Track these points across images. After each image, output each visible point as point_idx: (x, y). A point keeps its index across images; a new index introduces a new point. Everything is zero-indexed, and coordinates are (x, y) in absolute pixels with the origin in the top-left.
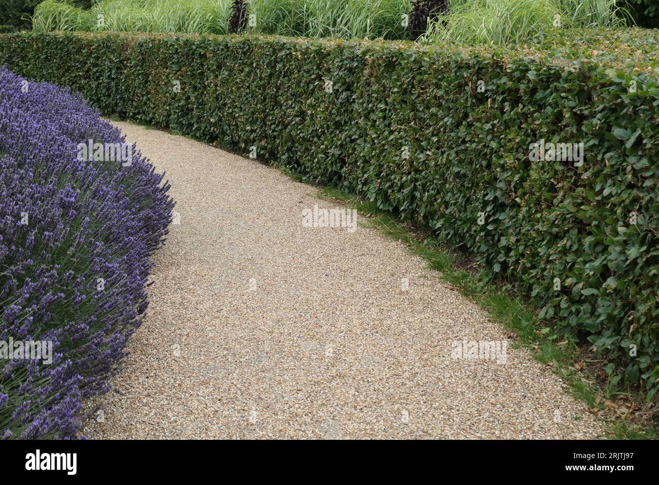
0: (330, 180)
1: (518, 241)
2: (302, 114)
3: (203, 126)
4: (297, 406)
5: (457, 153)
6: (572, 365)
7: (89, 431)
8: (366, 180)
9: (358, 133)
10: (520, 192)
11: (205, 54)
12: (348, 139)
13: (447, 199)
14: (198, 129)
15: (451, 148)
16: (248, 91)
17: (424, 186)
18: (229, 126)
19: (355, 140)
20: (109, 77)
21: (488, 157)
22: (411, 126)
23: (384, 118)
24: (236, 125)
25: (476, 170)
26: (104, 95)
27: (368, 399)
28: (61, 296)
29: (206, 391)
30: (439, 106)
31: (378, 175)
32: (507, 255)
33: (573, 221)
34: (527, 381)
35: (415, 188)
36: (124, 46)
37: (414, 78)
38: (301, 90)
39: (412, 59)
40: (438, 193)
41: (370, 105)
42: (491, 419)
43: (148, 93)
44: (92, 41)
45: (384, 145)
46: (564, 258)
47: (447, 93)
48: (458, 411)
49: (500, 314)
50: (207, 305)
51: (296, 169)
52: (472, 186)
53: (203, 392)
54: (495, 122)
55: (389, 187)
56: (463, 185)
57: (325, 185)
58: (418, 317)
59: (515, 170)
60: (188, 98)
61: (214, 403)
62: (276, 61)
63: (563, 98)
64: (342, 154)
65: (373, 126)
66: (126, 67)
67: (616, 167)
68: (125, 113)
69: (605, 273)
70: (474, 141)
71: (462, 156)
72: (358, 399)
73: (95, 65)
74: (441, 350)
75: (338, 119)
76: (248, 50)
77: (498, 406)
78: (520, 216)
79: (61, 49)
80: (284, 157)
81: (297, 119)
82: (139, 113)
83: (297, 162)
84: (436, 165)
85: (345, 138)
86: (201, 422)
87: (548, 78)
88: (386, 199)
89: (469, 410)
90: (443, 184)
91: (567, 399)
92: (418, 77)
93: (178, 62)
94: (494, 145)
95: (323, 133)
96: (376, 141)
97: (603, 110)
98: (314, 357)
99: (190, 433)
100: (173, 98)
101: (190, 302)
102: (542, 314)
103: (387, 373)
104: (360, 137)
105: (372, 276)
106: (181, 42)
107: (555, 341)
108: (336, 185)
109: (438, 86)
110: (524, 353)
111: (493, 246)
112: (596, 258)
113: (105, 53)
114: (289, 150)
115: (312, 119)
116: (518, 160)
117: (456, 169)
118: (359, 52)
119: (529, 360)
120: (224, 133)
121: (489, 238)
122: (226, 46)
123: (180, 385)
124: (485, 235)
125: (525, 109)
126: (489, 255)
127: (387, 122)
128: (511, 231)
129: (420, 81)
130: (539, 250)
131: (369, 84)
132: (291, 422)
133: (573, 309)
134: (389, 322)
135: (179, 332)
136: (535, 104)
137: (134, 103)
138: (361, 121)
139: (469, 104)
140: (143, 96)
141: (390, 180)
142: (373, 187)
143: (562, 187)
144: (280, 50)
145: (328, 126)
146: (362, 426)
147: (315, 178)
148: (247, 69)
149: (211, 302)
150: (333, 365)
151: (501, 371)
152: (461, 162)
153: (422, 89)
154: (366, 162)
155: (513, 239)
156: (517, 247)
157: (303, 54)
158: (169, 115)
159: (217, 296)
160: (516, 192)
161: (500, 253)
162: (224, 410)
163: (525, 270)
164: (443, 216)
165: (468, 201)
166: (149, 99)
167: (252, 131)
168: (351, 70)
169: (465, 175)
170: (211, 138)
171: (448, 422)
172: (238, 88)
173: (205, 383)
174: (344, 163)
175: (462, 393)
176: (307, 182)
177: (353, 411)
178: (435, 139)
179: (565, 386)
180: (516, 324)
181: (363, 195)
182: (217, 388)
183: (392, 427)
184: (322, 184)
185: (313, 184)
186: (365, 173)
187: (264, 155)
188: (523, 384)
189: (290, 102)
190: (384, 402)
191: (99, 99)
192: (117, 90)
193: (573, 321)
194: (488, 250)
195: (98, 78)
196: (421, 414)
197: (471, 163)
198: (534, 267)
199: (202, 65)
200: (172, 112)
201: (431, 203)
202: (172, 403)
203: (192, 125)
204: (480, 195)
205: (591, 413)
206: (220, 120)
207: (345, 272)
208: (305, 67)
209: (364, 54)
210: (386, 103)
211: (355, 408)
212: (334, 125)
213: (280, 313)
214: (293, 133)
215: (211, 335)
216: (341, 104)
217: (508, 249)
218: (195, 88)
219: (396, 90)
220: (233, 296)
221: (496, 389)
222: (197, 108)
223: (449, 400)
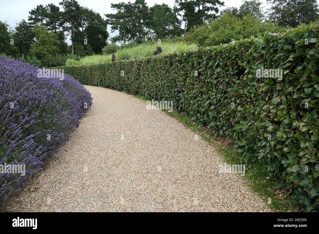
0: (136, 93)
1: (185, 100)
2: (128, 78)
3: (106, 84)
4: (123, 150)
5: (167, 80)
6: (203, 132)
7: (55, 164)
8: (145, 92)
9: (142, 80)
10: (184, 87)
11: (105, 67)
12: (140, 82)
13: (165, 93)
14: (105, 85)
15: (165, 79)
16: (115, 74)
17: (159, 91)
18: (112, 83)
19: (141, 82)
20: (83, 75)
21: (175, 80)
22: (155, 76)
23: (148, 75)
24: (113, 83)
25: (172, 84)
26: (82, 80)
27: (145, 146)
28: (39, 121)
29: (96, 148)
30: (161, 69)
31: (147, 90)
32: (182, 105)
33: (199, 92)
34: (191, 137)
35: (157, 92)
36: (86, 67)
37: (154, 63)
38: (127, 72)
39: (154, 59)
40: (163, 92)
41: (144, 73)
42: (182, 149)
43: (92, 78)
44: (79, 67)
45: (148, 82)
46: (198, 103)
47: (163, 65)
48: (172, 147)
49: (181, 120)
50: (100, 124)
51: (128, 92)
52: (171, 88)
53: (95, 149)
54: (176, 70)
55: (150, 92)
56: (169, 89)
57: (135, 95)
58: (159, 123)
59: (182, 81)
60: (102, 78)
61: (98, 151)
62: (121, 66)
63: (194, 59)
64: (138, 86)
65: (145, 78)
66: (87, 72)
67: (211, 74)
68: (88, 83)
69: (210, 105)
70: (171, 76)
71: (168, 81)
72: (142, 147)
73: (80, 73)
74: (166, 131)
75: (137, 78)
76: (114, 64)
77: (183, 145)
78: (185, 93)
79: (71, 69)
80: (125, 89)
81: (127, 79)
82: (91, 83)
83: (128, 90)
84: (162, 84)
85: (139, 82)
86: (93, 158)
87: (189, 55)
88: (150, 96)
89: (175, 147)
90: (164, 89)
91: (203, 141)
92: (156, 63)
93: (99, 70)
94: (176, 76)
95: (134, 82)
96: (146, 81)
97: (206, 60)
98: (130, 136)
99: (88, 162)
100: (98, 78)
101: (96, 124)
102: (192, 119)
103: (150, 138)
104: (143, 81)
105: (147, 114)
106: (99, 65)
107: (197, 126)
108: (138, 94)
109: (160, 64)
110: (189, 130)
111: (178, 103)
112: (207, 101)
113: (82, 69)
114: (126, 87)
115: (131, 79)
116: (183, 78)
117: (167, 84)
118: (140, 60)
119: (191, 131)
120: (110, 85)
121: (177, 101)
122: (110, 64)
123: (88, 147)
124: (176, 100)
125: (184, 64)
126: (177, 106)
127: (149, 76)
128: (182, 98)
129: (156, 64)
130: (191, 102)
131: (143, 68)
132: (121, 156)
133: (201, 117)
134: (151, 125)
135: (91, 132)
136: (186, 63)
137: (90, 81)
138: (142, 77)
139: (169, 67)
140: (91, 79)
141: (151, 91)
142: (146, 93)
143: (196, 84)
144: (122, 63)
145: (135, 80)
146: (143, 155)
147: (133, 93)
148: (115, 69)
149: (102, 123)
150: (135, 138)
151: (183, 135)
152: (167, 82)
153: (157, 66)
154: (145, 87)
155: (183, 100)
156: (185, 102)
157: (127, 63)
158: (98, 83)
159: (104, 122)
160: (183, 88)
161: (180, 105)
162: (101, 153)
163: (187, 108)
164: (164, 97)
165: (171, 92)
166: (93, 79)
167: (117, 84)
168: (139, 65)
169: (169, 86)
170: (108, 87)
171: (169, 151)
172: (113, 74)
173: (96, 146)
174: (139, 88)
175: (173, 142)
176: (131, 94)
177: (141, 150)
178: (161, 78)
179: (201, 138)
180: (186, 122)
181: (144, 95)
182: (100, 147)
183: (152, 154)
184: (135, 94)
185: (132, 95)
186: (144, 90)
187: (120, 89)
188: (190, 138)
189: (125, 75)
190: (150, 147)
191: (81, 81)
192: (85, 78)
193: (202, 120)
194: (177, 104)
195: (81, 76)
196: (161, 150)
197: (170, 82)
198: (189, 107)
199: (104, 70)
200: (98, 82)
201: (161, 95)
202: (85, 153)
203: (103, 84)
204: (173, 90)
205: (210, 145)
206: (110, 82)
207: (139, 113)
208: (128, 66)
209: (142, 60)
210: (148, 72)
211: (141, 149)
212: (136, 79)
213: (121, 125)
214: (127, 83)
215: (100, 132)
216: (137, 74)
217: (182, 103)
218: (103, 75)
219: (150, 67)
220: (108, 121)
221: (182, 140)
222: (104, 80)
223: (169, 145)
